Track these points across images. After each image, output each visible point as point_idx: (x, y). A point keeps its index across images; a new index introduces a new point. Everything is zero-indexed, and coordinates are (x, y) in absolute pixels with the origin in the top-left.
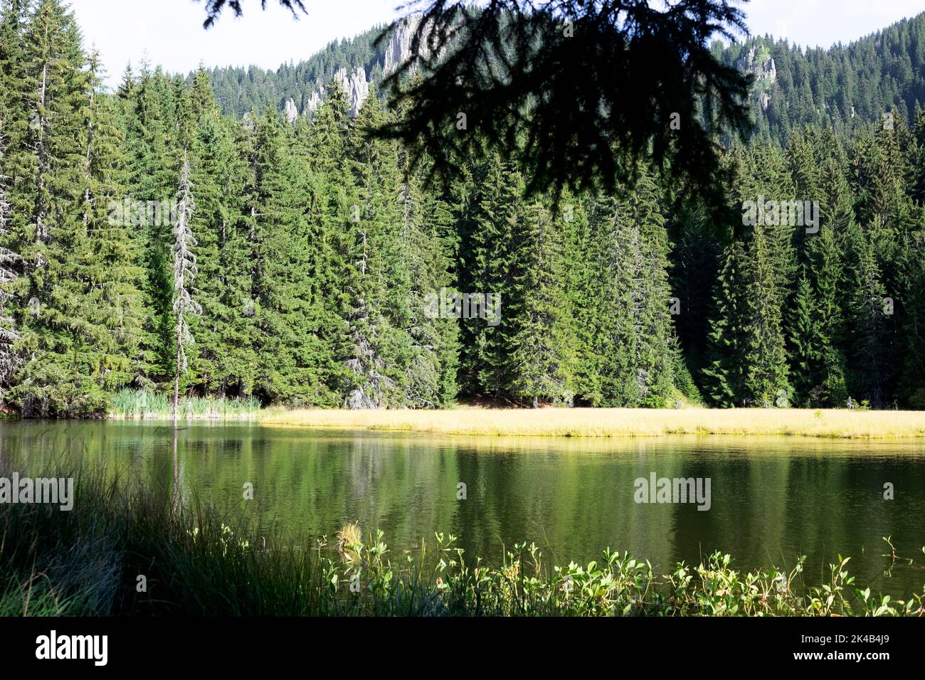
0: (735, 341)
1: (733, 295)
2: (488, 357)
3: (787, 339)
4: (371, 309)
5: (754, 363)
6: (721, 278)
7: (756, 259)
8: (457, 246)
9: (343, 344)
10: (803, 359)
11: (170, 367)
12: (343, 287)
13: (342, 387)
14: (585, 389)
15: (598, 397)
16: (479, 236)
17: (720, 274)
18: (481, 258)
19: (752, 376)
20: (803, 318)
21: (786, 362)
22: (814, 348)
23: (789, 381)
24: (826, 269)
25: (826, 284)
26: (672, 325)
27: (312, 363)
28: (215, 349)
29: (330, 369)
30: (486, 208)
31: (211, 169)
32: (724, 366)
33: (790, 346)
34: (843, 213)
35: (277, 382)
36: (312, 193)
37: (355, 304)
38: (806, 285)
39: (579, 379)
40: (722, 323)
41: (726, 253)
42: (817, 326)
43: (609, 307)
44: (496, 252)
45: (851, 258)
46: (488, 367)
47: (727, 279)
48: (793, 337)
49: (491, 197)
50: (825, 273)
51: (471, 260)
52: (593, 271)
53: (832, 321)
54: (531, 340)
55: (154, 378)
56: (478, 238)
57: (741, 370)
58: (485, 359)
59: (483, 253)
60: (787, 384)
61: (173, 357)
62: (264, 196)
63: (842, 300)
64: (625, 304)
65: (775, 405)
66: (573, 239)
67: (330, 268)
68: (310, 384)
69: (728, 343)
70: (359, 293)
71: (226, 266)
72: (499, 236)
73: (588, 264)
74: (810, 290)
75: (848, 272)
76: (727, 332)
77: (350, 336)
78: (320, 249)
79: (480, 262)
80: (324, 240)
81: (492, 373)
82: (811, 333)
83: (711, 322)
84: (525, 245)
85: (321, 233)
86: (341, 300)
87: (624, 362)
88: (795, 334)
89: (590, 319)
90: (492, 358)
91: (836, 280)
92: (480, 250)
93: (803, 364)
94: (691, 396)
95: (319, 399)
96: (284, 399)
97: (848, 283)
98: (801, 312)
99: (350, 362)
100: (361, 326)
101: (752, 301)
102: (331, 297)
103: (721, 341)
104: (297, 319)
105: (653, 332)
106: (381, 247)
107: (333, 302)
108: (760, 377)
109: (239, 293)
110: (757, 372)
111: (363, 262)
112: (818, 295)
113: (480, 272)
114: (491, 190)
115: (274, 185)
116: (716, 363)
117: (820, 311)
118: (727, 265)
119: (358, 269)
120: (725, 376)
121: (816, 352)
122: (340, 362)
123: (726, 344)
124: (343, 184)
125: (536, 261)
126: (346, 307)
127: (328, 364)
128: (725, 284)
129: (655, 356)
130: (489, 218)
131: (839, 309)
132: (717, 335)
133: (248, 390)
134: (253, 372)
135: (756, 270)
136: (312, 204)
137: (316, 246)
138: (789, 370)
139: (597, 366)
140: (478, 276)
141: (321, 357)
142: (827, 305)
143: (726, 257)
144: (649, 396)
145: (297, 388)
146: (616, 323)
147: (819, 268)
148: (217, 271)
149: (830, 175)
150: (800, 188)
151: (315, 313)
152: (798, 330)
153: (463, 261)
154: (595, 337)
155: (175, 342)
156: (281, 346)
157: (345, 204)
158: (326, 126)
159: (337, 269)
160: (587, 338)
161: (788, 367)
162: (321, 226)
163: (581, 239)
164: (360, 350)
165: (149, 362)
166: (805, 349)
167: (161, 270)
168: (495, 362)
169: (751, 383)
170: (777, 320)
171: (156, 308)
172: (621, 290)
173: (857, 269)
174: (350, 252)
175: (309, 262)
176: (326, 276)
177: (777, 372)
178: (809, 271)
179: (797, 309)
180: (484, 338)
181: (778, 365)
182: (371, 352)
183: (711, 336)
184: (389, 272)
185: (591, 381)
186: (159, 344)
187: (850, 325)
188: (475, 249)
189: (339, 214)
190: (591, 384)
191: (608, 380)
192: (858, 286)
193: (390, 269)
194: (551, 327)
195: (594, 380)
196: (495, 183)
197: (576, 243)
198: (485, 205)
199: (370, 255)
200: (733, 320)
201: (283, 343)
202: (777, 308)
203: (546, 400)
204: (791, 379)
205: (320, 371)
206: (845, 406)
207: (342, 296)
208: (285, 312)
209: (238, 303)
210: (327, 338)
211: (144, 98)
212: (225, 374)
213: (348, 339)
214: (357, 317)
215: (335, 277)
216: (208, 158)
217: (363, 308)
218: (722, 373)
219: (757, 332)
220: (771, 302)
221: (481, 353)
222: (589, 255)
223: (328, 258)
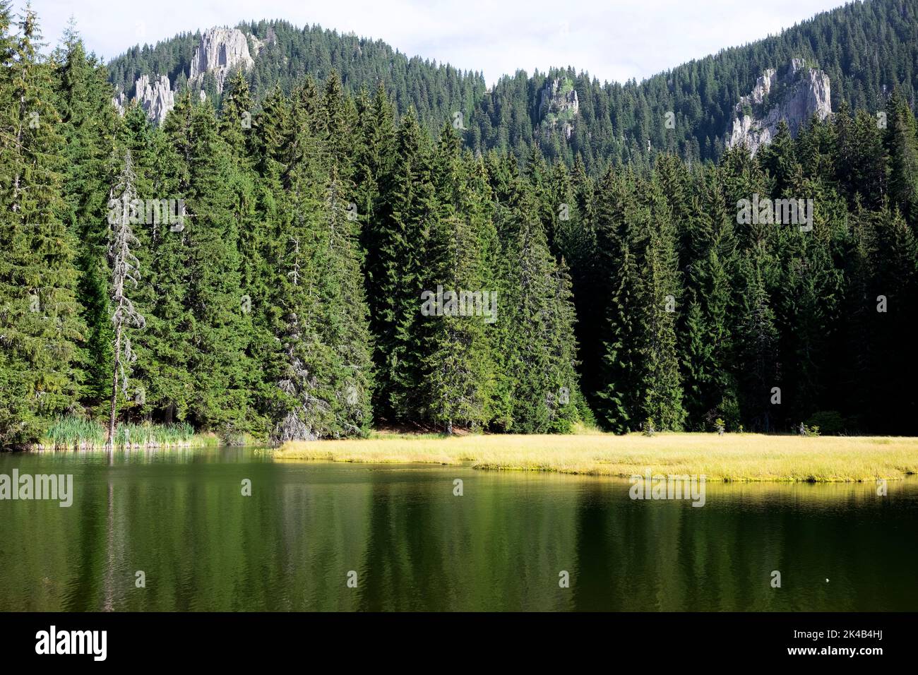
0: (631, 363)
1: (629, 317)
2: (400, 377)
3: (680, 362)
4: (305, 325)
5: (651, 386)
6: (615, 300)
7: (652, 281)
8: (364, 259)
9: (276, 363)
10: (695, 382)
11: (101, 389)
12: (273, 298)
13: (271, 410)
14: (499, 412)
15: (509, 420)
16: (390, 248)
17: (615, 296)
18: (392, 272)
19: (648, 399)
20: (695, 341)
21: (680, 386)
22: (706, 372)
23: (682, 405)
24: (715, 293)
25: (716, 308)
26: (577, 346)
27: (242, 384)
28: (148, 367)
29: (260, 390)
30: (397, 219)
31: (142, 161)
32: (618, 389)
33: (684, 370)
34: (728, 238)
35: (212, 406)
36: (240, 194)
37: (286, 317)
38: (696, 309)
39: (492, 402)
40: (618, 345)
41: (621, 274)
42: (709, 349)
43: (521, 327)
44: (409, 267)
45: (738, 282)
46: (399, 389)
47: (622, 300)
48: (685, 360)
49: (402, 208)
50: (715, 297)
51: (381, 274)
52: (503, 289)
53: (723, 344)
54: (450, 361)
55: (86, 401)
56: (388, 251)
57: (638, 393)
58: (397, 379)
59: (393, 267)
60: (680, 408)
61: (105, 377)
62: (200, 195)
63: (730, 324)
64: (536, 324)
65: (671, 428)
66: (485, 255)
67: (259, 279)
68: (240, 408)
69: (623, 365)
70: (292, 307)
71: (159, 273)
72: (411, 250)
73: (499, 281)
74: (701, 314)
75: (735, 296)
76: (622, 355)
77: (283, 355)
78: (251, 257)
79: (392, 277)
80: (254, 247)
81: (404, 395)
82: (703, 356)
83: (606, 344)
84: (441, 260)
85: (252, 238)
86: (273, 314)
87: (536, 384)
88: (687, 357)
89: (502, 339)
90: (405, 378)
91: (725, 304)
92: (391, 264)
93: (695, 387)
94: (588, 419)
95: (248, 425)
96: (214, 425)
97: (736, 307)
98: (692, 335)
99: (282, 383)
100: (295, 343)
101: (647, 323)
102: (261, 311)
103: (616, 364)
104: (229, 334)
105: (559, 354)
106: (313, 256)
107: (262, 316)
108: (657, 400)
109: (174, 304)
110: (653, 396)
111: (295, 272)
112: (708, 318)
113: (391, 287)
114: (402, 200)
115: (211, 182)
116: (611, 386)
117: (712, 335)
118: (622, 287)
119: (290, 281)
120: (620, 399)
121: (708, 376)
122: (271, 383)
123: (621, 366)
124: (270, 186)
125: (452, 276)
126: (277, 322)
127: (258, 385)
128: (620, 306)
129: (562, 378)
130: (399, 230)
131: (729, 333)
132: (612, 358)
133: (181, 415)
134: (188, 395)
135: (653, 292)
136: (241, 206)
137: (245, 253)
138: (683, 393)
139: (509, 388)
140: (388, 291)
141: (252, 377)
142: (718, 329)
143: (621, 279)
144: (556, 420)
145: (229, 413)
146: (528, 344)
147: (709, 291)
148: (148, 279)
149: (715, 201)
150: (674, 213)
151: (246, 328)
152: (690, 353)
153: (371, 275)
154: (507, 358)
155: (107, 359)
156: (216, 365)
157: (274, 208)
158: (231, 124)
159: (267, 280)
160: (499, 360)
161: (682, 390)
162: (251, 231)
163: (493, 255)
164: (294, 369)
165: (79, 382)
166: (697, 372)
167: (90, 274)
168: (408, 384)
169: (648, 406)
170: (672, 343)
171: (86, 318)
172: (533, 310)
173: (746, 294)
174: (280, 262)
175: (238, 271)
176: (258, 287)
177: (674, 395)
178: (699, 295)
179: (689, 332)
180: (395, 358)
181: (673, 388)
182: (306, 372)
183: (607, 358)
184: (321, 285)
185: (503, 404)
186: (90, 362)
187: (738, 348)
188: (386, 263)
189: (268, 219)
190: (504, 407)
191: (520, 403)
192: (746, 311)
193: (321, 281)
194: (469, 347)
195: (507, 404)
196: (406, 194)
197: (487, 259)
198: (397, 216)
199: (303, 264)
200: (628, 343)
201: (219, 362)
202: (671, 330)
203: (464, 425)
204: (685, 402)
205: (249, 392)
206: (798, 433)
207: (275, 309)
208: (217, 326)
209: (171, 315)
210: (256, 357)
211: (71, 75)
212: (158, 397)
213: (280, 358)
214: (289, 333)
215: (266, 288)
216: (139, 148)
217: (295, 323)
218: (617, 397)
219: (654, 355)
220: (667, 325)
221: (393, 373)
222: (501, 272)
223: (258, 267)
